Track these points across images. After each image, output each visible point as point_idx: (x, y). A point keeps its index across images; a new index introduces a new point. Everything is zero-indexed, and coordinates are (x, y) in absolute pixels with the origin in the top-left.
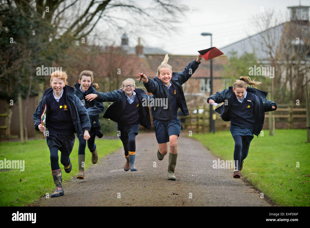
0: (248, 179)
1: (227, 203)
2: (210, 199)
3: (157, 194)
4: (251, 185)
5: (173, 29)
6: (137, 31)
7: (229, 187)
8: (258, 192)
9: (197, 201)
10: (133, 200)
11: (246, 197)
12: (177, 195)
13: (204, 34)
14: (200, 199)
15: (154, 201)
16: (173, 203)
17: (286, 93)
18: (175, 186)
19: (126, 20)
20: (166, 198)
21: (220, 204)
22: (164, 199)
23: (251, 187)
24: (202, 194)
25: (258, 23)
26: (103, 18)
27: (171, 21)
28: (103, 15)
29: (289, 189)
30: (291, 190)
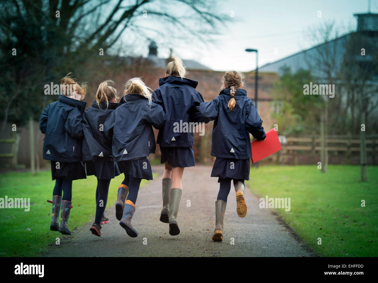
0: (283, 218)
1: (255, 238)
2: (240, 235)
3: (188, 230)
4: (284, 224)
5: (212, 41)
7: (262, 225)
8: (289, 230)
9: (227, 236)
10: (165, 234)
11: (276, 234)
12: (208, 231)
13: (248, 50)
14: (230, 234)
15: (185, 235)
16: (204, 237)
17: (347, 121)
18: (207, 223)
19: (157, 31)
20: (197, 233)
21: (248, 239)
22: (195, 233)
23: (284, 225)
24: (232, 231)
25: (315, 36)
26: (129, 27)
27: (210, 33)
28: (129, 24)
29: (319, 228)
30: (321, 229)
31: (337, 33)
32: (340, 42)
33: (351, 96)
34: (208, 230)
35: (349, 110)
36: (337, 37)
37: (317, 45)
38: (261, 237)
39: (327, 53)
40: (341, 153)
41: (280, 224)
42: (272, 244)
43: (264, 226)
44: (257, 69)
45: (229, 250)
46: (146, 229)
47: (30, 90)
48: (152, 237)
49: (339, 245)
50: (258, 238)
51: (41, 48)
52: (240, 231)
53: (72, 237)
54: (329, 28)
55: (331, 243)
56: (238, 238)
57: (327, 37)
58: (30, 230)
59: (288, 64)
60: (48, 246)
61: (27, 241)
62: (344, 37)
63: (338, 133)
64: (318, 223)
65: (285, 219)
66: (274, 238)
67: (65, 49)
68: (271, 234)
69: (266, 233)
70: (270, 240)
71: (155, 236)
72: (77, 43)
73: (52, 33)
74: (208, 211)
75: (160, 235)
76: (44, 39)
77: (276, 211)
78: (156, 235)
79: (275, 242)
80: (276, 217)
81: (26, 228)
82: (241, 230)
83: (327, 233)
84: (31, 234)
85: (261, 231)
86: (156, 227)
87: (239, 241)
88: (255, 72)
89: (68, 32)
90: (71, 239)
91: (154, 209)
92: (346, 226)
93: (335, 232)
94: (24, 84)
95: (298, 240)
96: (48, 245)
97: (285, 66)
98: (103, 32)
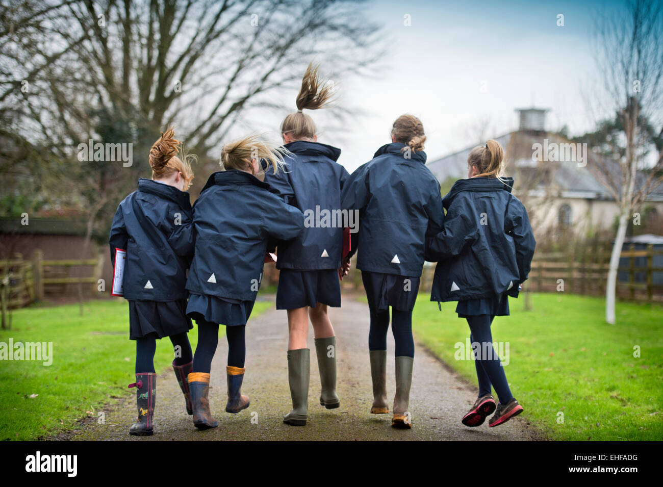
62: (503, 137)
94: (110, 192)
98: (205, 130)
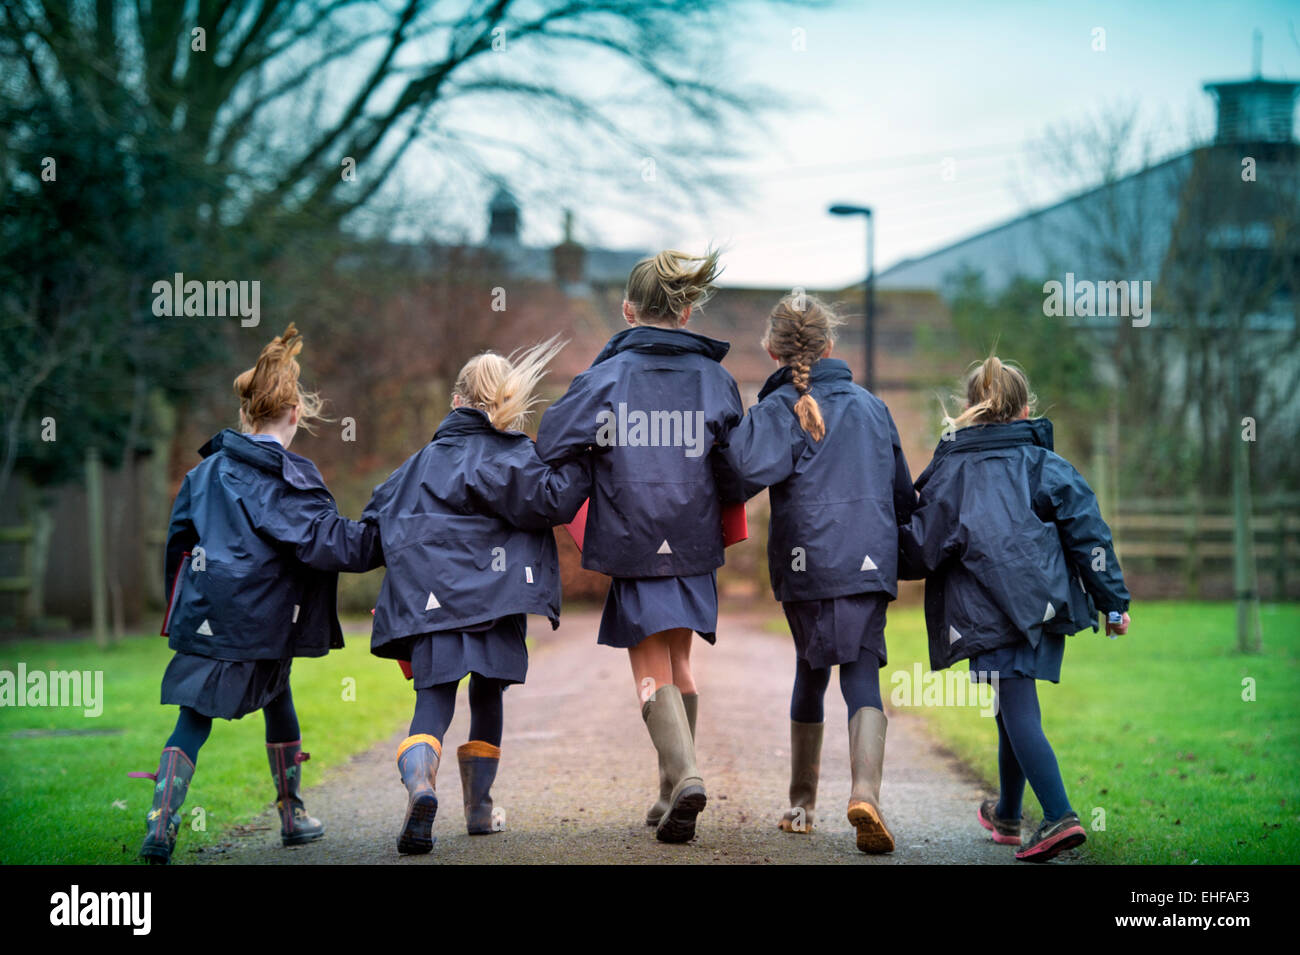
6: (563, 191)
10: (582, 810)
12: (723, 802)
13: (840, 210)
17: (1186, 455)
19: (520, 149)
25: (1068, 159)
26: (425, 136)
27: (708, 152)
28: (424, 127)
29: (1099, 789)
30: (1104, 792)
31: (1147, 148)
32: (1156, 181)
33: (1198, 365)
34: (725, 798)
35: (1193, 417)
36: (1146, 164)
37: (1079, 193)
38: (902, 817)
39: (1114, 219)
40: (1166, 563)
41: (967, 782)
42: (942, 839)
43: (910, 786)
44: (871, 279)
45: (800, 854)
46: (513, 798)
47: (86, 357)
48: (538, 821)
49: (1168, 837)
50: (893, 821)
51: (122, 212)
52: (832, 802)
53: (267, 827)
54: (1119, 129)
55: (1141, 831)
56: (826, 822)
57: (1112, 164)
58: (123, 807)
59: (978, 259)
60: (189, 856)
61: (120, 837)
62: (1171, 163)
63: (1157, 494)
64: (1093, 777)
65: (981, 768)
66: (949, 821)
67: (204, 212)
68: (937, 810)
69: (920, 807)
70: (933, 825)
71: (547, 818)
72: (245, 195)
73: (159, 159)
74: (719, 745)
75: (564, 815)
76: (133, 180)
77: (948, 745)
78: (552, 816)
79: (951, 831)
80: (950, 761)
81: (109, 800)
82: (834, 799)
83: (1127, 804)
84: (130, 819)
85: (903, 801)
86: (548, 792)
87: (829, 830)
88: (862, 289)
89: (211, 157)
90: (264, 834)
91: (534, 742)
92: (1190, 783)
93: (1153, 803)
95: (1029, 827)
96: (191, 852)
97: (965, 267)
